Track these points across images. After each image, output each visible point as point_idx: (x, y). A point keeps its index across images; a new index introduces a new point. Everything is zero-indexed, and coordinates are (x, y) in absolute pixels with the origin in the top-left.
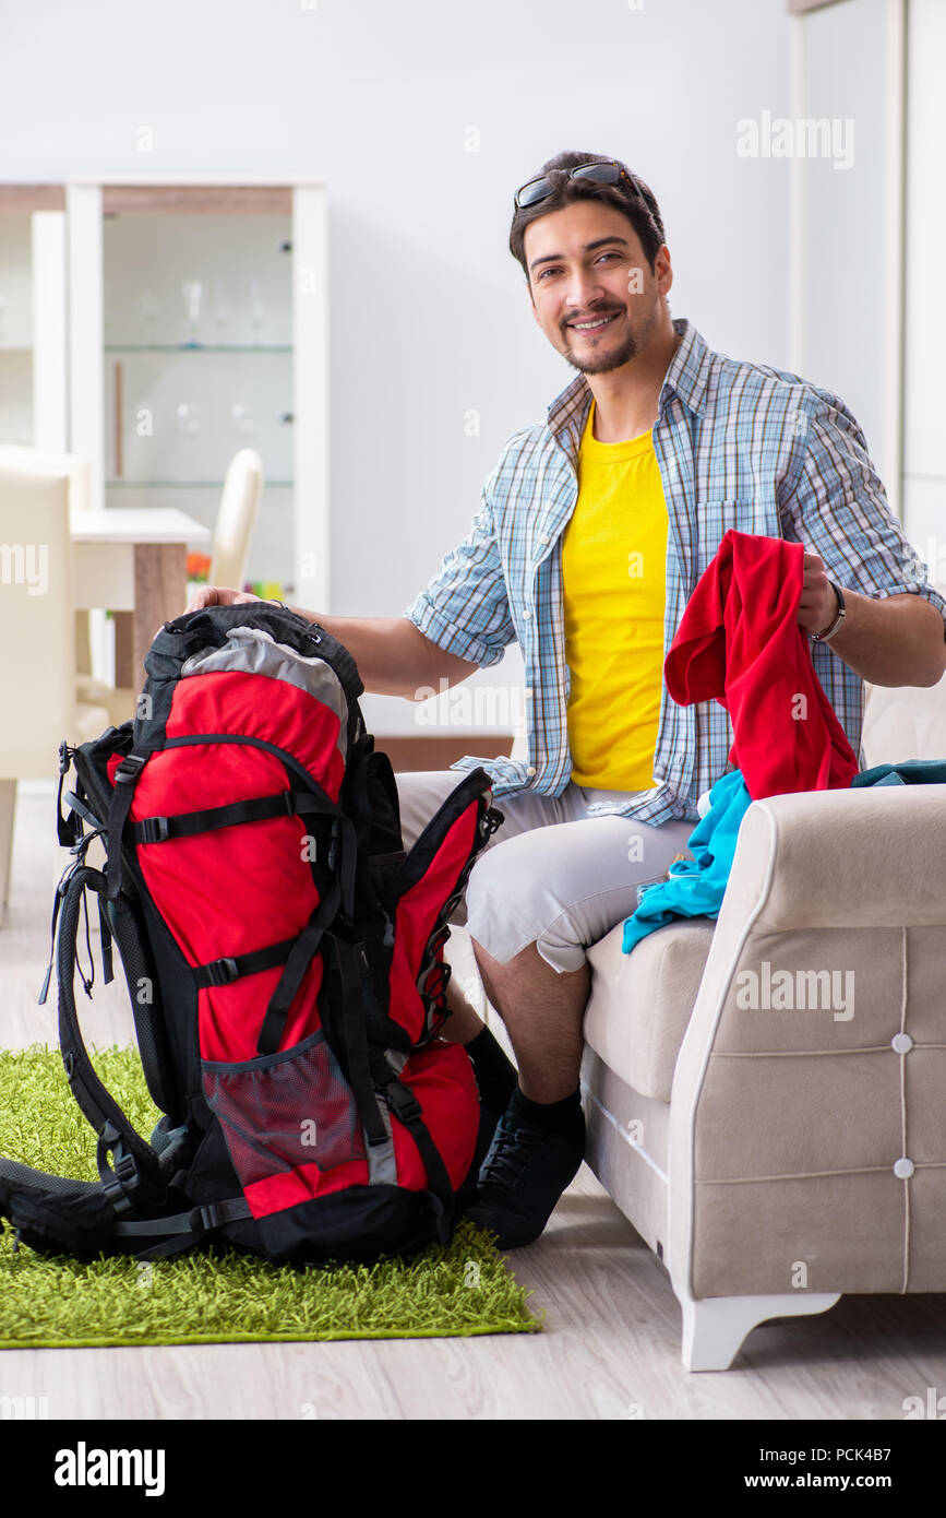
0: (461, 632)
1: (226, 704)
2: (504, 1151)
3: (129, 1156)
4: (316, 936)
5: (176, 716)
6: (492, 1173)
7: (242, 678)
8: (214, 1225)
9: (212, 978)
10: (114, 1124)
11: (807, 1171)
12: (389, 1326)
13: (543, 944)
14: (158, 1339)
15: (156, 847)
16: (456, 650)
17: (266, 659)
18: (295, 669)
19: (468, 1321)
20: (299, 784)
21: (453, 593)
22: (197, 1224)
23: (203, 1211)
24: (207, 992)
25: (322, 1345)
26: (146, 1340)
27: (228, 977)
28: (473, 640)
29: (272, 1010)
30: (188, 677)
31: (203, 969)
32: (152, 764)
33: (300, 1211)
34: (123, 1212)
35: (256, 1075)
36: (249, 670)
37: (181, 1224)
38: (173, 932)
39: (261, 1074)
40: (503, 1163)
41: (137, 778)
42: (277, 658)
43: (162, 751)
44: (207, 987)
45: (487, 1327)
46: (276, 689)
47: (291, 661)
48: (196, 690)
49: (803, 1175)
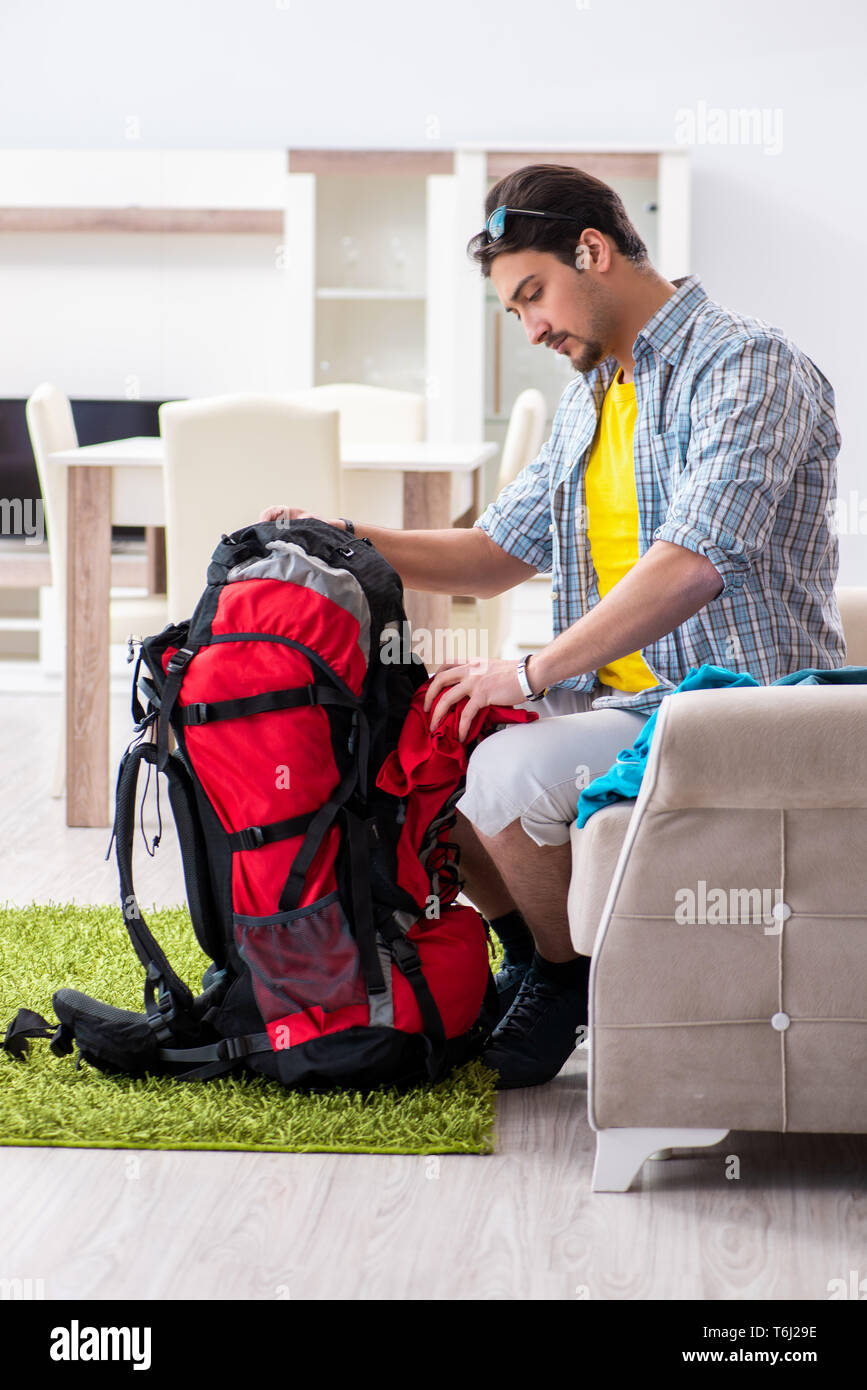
0: (523, 537)
1: (261, 606)
2: (525, 1003)
3: (168, 993)
4: (332, 810)
5: (220, 617)
6: (512, 1021)
7: (276, 585)
8: (239, 1055)
9: (242, 842)
10: (156, 965)
11: (692, 1021)
12: (358, 1142)
13: (527, 821)
14: (159, 1144)
15: (197, 728)
16: (518, 553)
17: (295, 569)
18: (319, 579)
19: (429, 1142)
20: (322, 678)
21: (519, 502)
22: (224, 1055)
23: (229, 1043)
24: (240, 855)
25: (297, 1156)
26: (147, 1145)
27: (256, 844)
28: (533, 545)
29: (293, 873)
30: (233, 583)
31: (235, 835)
32: (199, 657)
33: (310, 1047)
34: (165, 1040)
35: (275, 928)
36: (282, 578)
37: (210, 1053)
38: (212, 802)
39: (279, 927)
40: (523, 1013)
41: (185, 670)
42: (305, 568)
43: (208, 646)
44: (240, 851)
45: (442, 1148)
46: (302, 596)
47: (317, 572)
48: (236, 595)
49: (689, 1024)
